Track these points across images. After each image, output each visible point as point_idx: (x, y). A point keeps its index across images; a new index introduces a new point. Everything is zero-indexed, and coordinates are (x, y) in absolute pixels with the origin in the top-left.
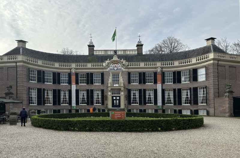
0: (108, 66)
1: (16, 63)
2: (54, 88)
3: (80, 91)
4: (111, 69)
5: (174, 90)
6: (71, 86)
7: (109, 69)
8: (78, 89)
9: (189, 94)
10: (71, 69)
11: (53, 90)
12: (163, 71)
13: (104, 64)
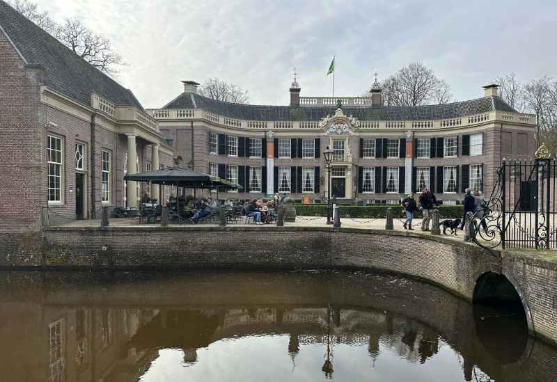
0: (327, 127)
1: (192, 122)
3: (281, 168)
4: (332, 132)
5: (432, 169)
6: (266, 160)
7: (328, 132)
8: (277, 165)
9: (455, 175)
11: (239, 167)
12: (416, 137)
13: (321, 124)
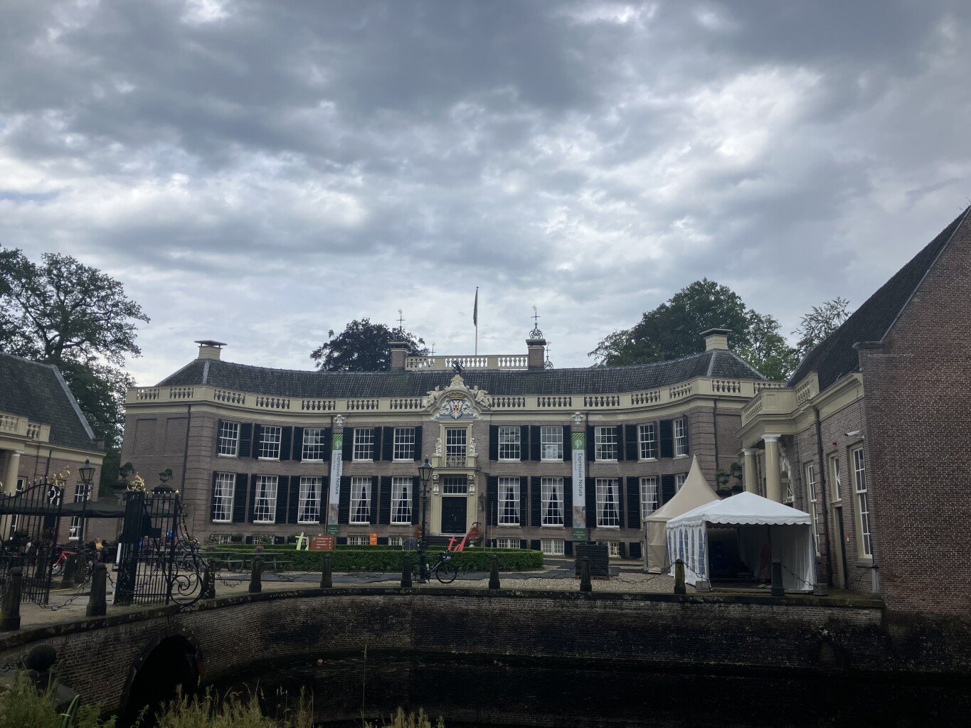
0: (435, 406)
1: (190, 406)
2: (283, 474)
4: (444, 415)
6: (330, 465)
7: (438, 415)
8: (348, 474)
10: (332, 416)
11: (280, 478)
13: (425, 401)
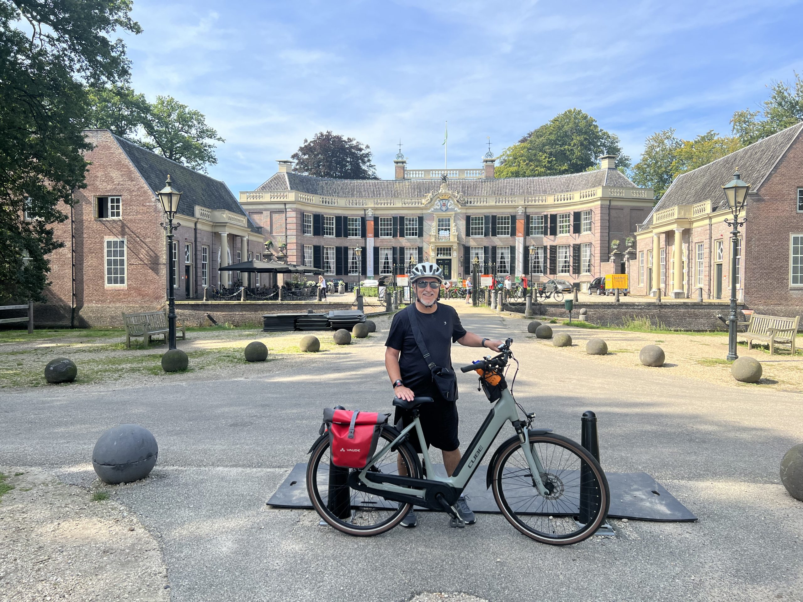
0: (431, 203)
1: (285, 204)
2: (338, 245)
3: (381, 249)
5: (545, 248)
6: (366, 240)
7: (433, 209)
10: (365, 210)
11: (337, 248)
12: (528, 214)
13: (424, 201)
